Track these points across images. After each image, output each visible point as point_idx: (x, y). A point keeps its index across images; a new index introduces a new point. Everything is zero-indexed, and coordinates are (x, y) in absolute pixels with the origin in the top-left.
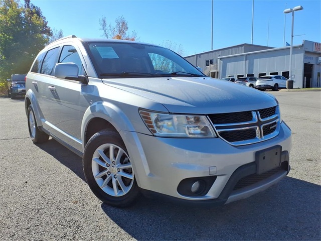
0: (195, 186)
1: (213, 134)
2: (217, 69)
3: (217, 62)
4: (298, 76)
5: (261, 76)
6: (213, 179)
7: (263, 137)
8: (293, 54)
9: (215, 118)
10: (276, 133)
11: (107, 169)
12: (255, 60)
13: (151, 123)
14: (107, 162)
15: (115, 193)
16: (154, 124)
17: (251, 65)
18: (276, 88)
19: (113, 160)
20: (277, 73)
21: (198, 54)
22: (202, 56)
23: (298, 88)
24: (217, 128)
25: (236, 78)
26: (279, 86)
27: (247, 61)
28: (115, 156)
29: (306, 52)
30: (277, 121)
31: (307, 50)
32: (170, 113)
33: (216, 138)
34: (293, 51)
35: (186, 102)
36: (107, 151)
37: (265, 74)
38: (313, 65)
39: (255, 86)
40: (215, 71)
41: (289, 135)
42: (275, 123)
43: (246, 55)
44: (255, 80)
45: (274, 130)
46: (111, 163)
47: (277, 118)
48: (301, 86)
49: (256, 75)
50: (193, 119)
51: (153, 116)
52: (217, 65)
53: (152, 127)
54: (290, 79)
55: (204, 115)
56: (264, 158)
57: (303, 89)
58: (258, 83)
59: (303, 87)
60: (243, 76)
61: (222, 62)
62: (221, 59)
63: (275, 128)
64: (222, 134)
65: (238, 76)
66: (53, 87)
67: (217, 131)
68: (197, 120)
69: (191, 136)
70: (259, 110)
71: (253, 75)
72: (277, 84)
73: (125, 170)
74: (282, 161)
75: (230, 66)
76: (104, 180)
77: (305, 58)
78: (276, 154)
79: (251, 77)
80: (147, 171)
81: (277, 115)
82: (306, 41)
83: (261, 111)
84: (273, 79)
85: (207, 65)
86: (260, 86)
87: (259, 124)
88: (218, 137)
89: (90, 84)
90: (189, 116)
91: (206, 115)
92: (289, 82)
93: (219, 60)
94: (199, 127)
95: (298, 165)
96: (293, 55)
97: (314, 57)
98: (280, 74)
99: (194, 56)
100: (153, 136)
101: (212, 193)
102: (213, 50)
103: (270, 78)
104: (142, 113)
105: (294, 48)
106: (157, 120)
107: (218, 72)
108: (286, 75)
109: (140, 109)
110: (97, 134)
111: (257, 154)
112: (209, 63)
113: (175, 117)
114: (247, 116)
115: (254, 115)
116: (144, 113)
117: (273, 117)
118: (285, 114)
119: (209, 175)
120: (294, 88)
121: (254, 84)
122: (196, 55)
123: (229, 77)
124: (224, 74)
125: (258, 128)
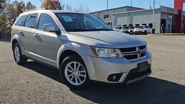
0: (114, 77)
1: (121, 56)
2: (111, 20)
3: (111, 17)
4: (157, 26)
5: (137, 26)
6: (122, 74)
7: (140, 58)
8: (155, 13)
9: (122, 50)
10: (145, 56)
11: (72, 73)
12: (134, 17)
13: (96, 52)
14: (73, 70)
15: (77, 84)
16: (97, 52)
17: (131, 20)
18: (145, 33)
19: (76, 69)
20: (146, 24)
21: (99, 11)
22: (102, 12)
23: (158, 33)
24: (123, 54)
25: (122, 27)
26: (147, 32)
27: (129, 17)
28: (77, 67)
29: (162, 13)
30: (146, 51)
31: (162, 11)
32: (104, 48)
33: (122, 58)
34: (155, 11)
35: (110, 43)
36: (72, 65)
37: (139, 25)
38: (166, 20)
39: (133, 32)
40: (110, 22)
41: (151, 57)
42: (145, 52)
43: (128, 13)
44: (133, 28)
45: (144, 55)
46: (74, 71)
47: (146, 50)
48: (159, 32)
49: (134, 25)
50: (113, 50)
51: (97, 49)
52: (111, 18)
53: (97, 54)
54: (153, 28)
55: (117, 49)
56: (141, 66)
57: (160, 34)
58: (135, 30)
59: (161, 33)
60: (126, 25)
61: (114, 17)
62: (113, 15)
63: (145, 54)
64: (125, 56)
65: (124, 26)
66: (37, 34)
67: (123, 55)
68: (114, 51)
69: (112, 57)
70: (139, 47)
71: (132, 25)
72: (146, 31)
73: (81, 73)
74: (148, 68)
75: (119, 19)
76: (70, 79)
77: (161, 16)
78: (146, 65)
79: (131, 26)
80: (94, 72)
81: (146, 49)
82: (161, 6)
83: (140, 47)
84: (144, 28)
85: (105, 18)
86: (136, 31)
87: (139, 52)
88: (123, 57)
89: (62, 34)
90: (112, 49)
91: (118, 49)
92: (153, 29)
93: (112, 16)
94: (115, 53)
95: (155, 72)
96: (155, 15)
97: (166, 15)
98: (148, 25)
99: (97, 12)
100: (97, 57)
101: (121, 80)
102: (108, 9)
103: (142, 27)
104: (92, 48)
105: (155, 10)
106: (98, 51)
107: (111, 23)
108: (151, 25)
109: (91, 46)
110: (68, 57)
111: (138, 64)
112: (106, 17)
113: (106, 49)
114: (134, 49)
115: (137, 48)
116: (93, 48)
117: (144, 49)
118: (149, 48)
119: (120, 73)
120: (155, 33)
121: (133, 31)
122: (98, 12)
123: (118, 26)
124: (115, 24)
125: (138, 54)
